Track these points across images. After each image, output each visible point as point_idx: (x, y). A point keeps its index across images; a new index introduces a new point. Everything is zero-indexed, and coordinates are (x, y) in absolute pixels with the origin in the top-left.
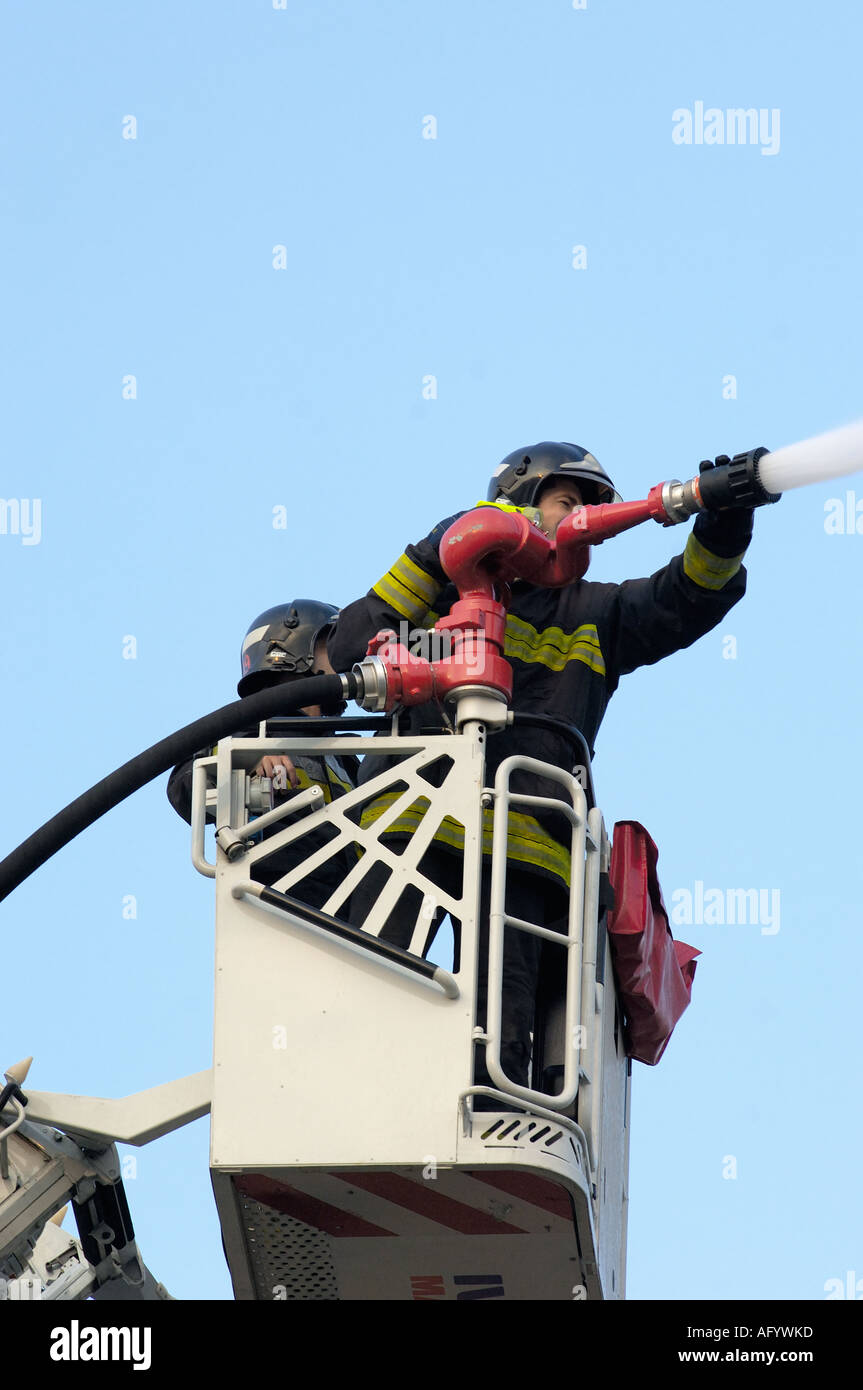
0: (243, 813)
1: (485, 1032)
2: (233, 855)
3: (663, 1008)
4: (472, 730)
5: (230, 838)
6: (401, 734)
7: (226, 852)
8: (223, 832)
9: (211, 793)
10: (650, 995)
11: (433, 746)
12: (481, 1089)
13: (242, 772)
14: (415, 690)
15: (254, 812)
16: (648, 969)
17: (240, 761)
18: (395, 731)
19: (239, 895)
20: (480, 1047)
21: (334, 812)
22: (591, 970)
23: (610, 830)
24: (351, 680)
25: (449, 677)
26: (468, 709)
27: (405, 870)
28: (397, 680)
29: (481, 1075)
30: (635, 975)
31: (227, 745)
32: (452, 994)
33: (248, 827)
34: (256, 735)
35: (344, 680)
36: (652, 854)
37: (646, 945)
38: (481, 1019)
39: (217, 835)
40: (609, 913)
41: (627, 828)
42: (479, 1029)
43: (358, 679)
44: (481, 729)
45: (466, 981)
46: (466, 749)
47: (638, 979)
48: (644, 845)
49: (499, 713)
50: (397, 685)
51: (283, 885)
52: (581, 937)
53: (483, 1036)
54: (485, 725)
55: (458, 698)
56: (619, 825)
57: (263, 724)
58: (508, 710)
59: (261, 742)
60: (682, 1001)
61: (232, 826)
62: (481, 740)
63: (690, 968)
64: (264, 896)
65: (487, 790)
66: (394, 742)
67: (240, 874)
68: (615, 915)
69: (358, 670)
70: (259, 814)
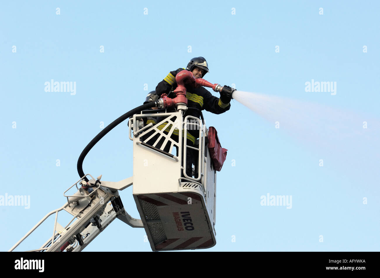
0: (138, 128)
1: (183, 167)
2: (136, 136)
3: (220, 160)
4: (180, 111)
5: (136, 133)
6: (167, 112)
7: (135, 136)
8: (134, 132)
9: (132, 125)
10: (217, 159)
11: (173, 114)
12: (182, 178)
13: (138, 121)
14: (169, 104)
15: (140, 128)
16: (217, 154)
17: (137, 119)
18: (166, 112)
19: (137, 144)
20: (182, 170)
21: (155, 128)
22: (203, 155)
23: (208, 128)
24: (157, 103)
25: (175, 101)
26: (179, 107)
27: (168, 138)
28: (165, 103)
29: (182, 175)
30: (214, 155)
31: (135, 116)
32: (177, 161)
33: (139, 131)
34: (140, 114)
35: (156, 103)
36: (216, 133)
37: (216, 149)
38: (182, 165)
39: (133, 133)
40: (208, 144)
41: (211, 128)
42: (182, 167)
43: (158, 103)
44: (182, 111)
45: (179, 158)
46: (179, 115)
47: (214, 156)
48: (215, 131)
49: (185, 108)
50: (165, 104)
51: (145, 142)
52: (201, 149)
53: (183, 168)
54: (183, 110)
55: (177, 105)
56: (209, 127)
57: (142, 112)
58: (187, 107)
59: (141, 115)
60: (224, 159)
61: (136, 131)
62: (182, 113)
63: (226, 153)
64: (142, 144)
65: (183, 122)
66: (166, 114)
67: (138, 140)
68: (209, 144)
69: (158, 101)
70: (141, 128)
